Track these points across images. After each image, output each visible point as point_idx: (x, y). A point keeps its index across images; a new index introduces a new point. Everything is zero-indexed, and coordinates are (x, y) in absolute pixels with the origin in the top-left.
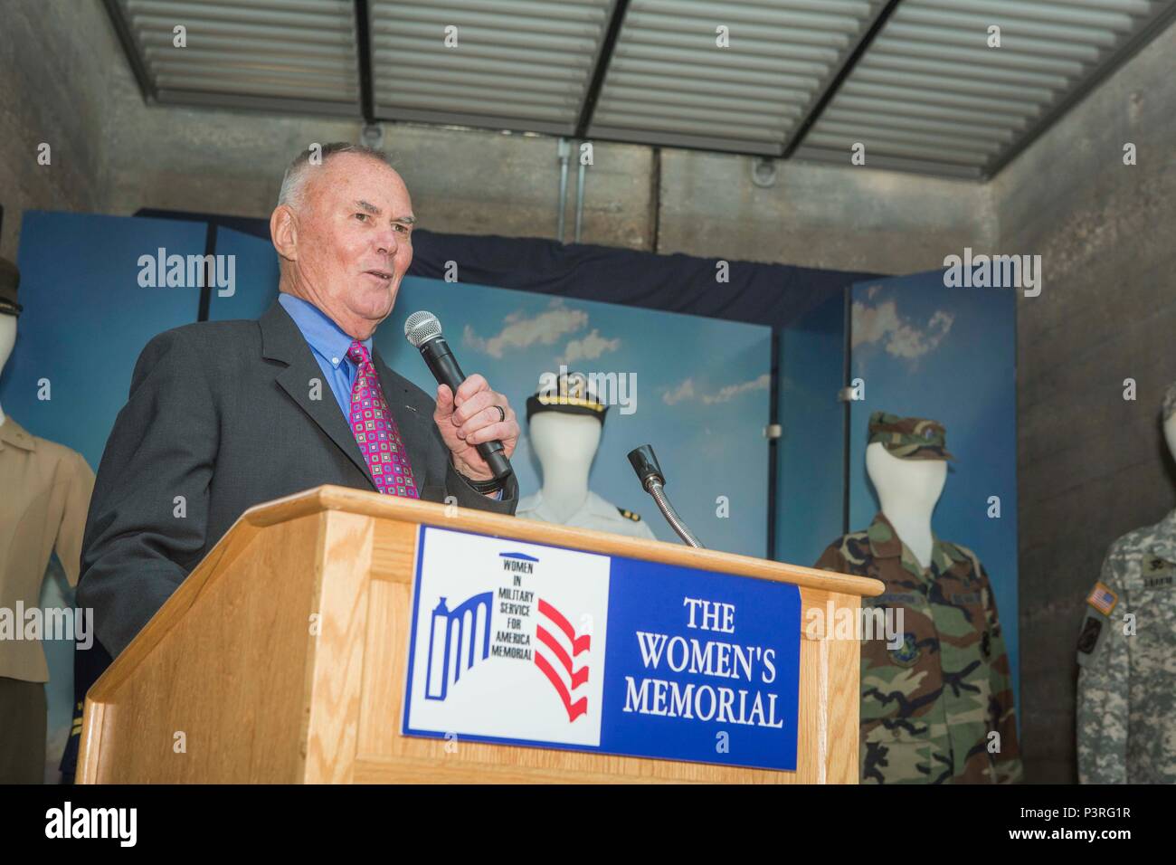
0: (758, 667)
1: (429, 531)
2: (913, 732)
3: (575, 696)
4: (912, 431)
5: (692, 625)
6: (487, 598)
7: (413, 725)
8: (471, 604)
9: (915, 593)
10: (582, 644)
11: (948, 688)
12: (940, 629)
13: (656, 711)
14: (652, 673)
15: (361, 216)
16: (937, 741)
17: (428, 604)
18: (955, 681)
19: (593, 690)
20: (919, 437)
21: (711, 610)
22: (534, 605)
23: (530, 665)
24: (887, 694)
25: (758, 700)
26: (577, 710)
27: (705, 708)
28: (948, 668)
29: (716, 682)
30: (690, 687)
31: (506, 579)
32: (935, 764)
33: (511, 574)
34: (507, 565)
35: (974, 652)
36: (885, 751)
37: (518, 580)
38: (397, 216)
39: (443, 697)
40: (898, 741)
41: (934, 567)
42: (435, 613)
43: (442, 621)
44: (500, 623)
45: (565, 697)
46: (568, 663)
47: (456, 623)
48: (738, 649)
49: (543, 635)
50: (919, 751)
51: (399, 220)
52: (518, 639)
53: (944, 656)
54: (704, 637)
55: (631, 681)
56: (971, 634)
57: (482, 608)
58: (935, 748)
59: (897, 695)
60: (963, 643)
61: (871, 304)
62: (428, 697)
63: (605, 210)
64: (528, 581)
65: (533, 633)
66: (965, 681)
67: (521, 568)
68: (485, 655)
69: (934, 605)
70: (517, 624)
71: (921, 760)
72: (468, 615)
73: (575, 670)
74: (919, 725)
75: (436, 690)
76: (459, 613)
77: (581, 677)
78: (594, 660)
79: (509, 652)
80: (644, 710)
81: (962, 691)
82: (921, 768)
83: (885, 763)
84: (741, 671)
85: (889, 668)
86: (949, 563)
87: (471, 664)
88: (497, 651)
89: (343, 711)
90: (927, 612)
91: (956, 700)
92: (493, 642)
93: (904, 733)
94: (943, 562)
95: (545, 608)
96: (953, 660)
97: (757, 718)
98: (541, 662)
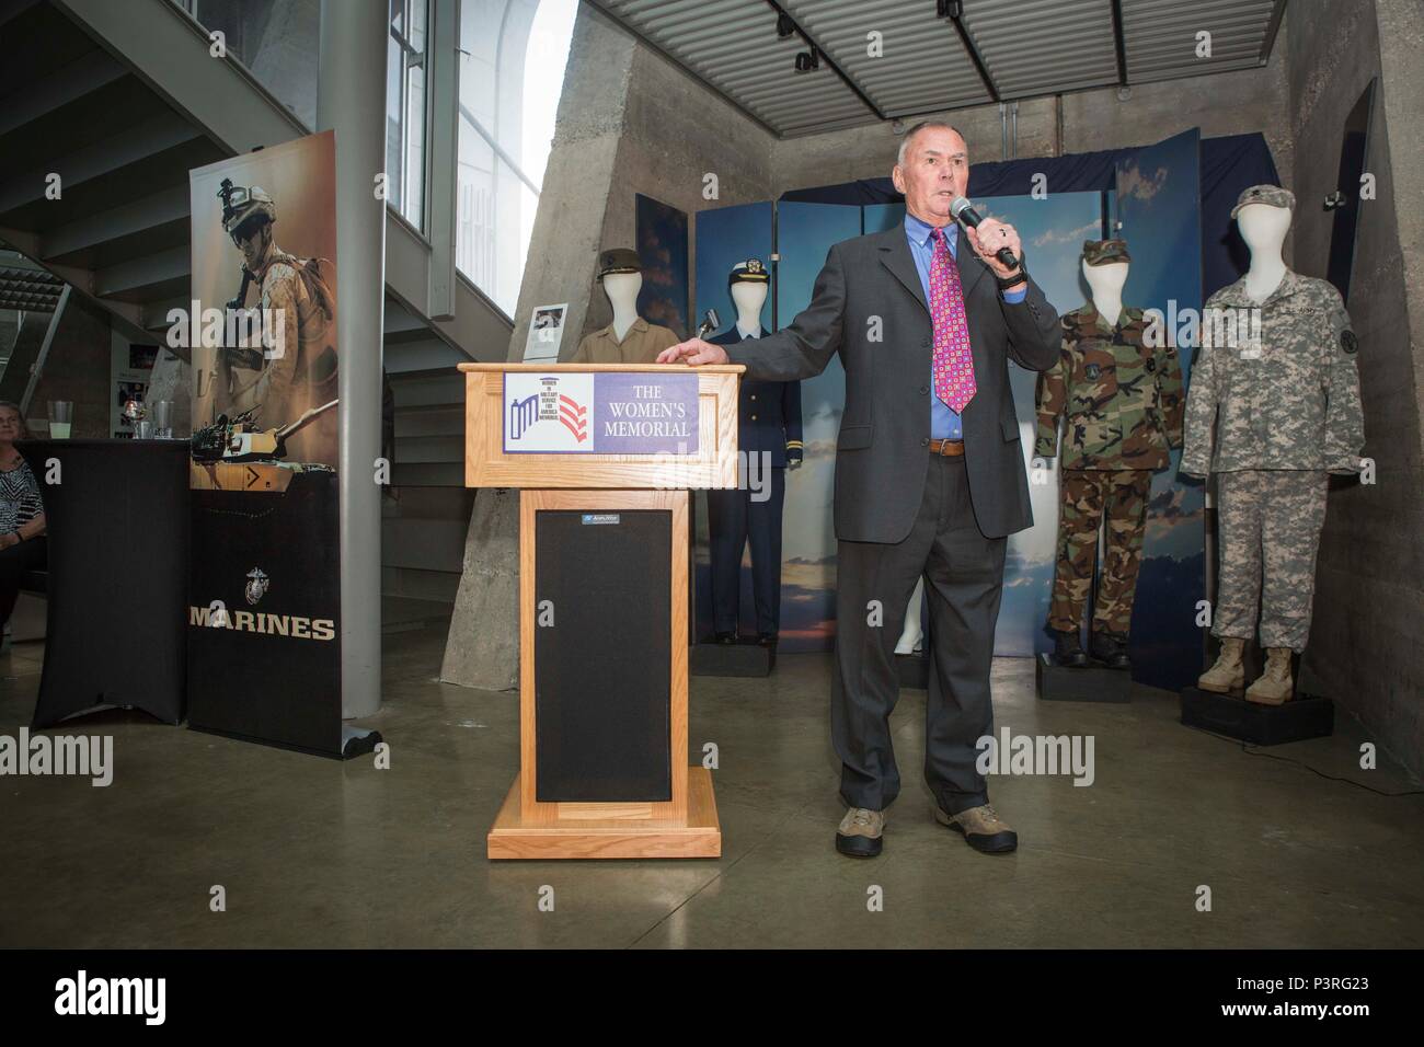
0: (675, 411)
1: (507, 375)
2: (1098, 418)
3: (580, 432)
4: (1099, 248)
5: (638, 396)
6: (536, 397)
7: (507, 449)
8: (529, 400)
9: (1103, 342)
10: (583, 410)
11: (1121, 391)
12: (1116, 360)
13: (621, 435)
14: (618, 419)
15: (931, 160)
16: (1111, 421)
17: (509, 402)
18: (1127, 388)
19: (589, 429)
20: (1104, 252)
21: (648, 389)
22: (558, 398)
23: (558, 422)
24: (1084, 398)
25: (676, 425)
26: (581, 438)
27: (647, 430)
28: (1120, 381)
29: (652, 420)
30: (638, 424)
31: (544, 389)
32: (1109, 434)
33: (546, 387)
34: (543, 383)
35: (1141, 370)
36: (1084, 429)
37: (549, 388)
38: (952, 154)
39: (519, 437)
40: (1090, 424)
41: (1118, 325)
42: (513, 406)
43: (516, 409)
44: (542, 406)
45: (576, 433)
46: (576, 419)
47: (522, 409)
48: (664, 405)
49: (562, 408)
50: (1101, 428)
51: (954, 156)
52: (551, 412)
53: (1118, 375)
54: (644, 402)
55: (607, 424)
56: (1139, 360)
57: (534, 402)
58: (1111, 426)
59: (1090, 399)
60: (1133, 366)
61: (1127, 171)
62: (512, 438)
63: (1031, 137)
64: (554, 389)
65: (558, 409)
66: (1134, 387)
67: (551, 383)
68: (537, 420)
69: (1116, 347)
70: (550, 406)
71: (1102, 432)
72: (527, 405)
73: (580, 421)
74: (1101, 414)
75: (516, 435)
76: (523, 404)
77: (584, 423)
78: (589, 416)
79: (548, 418)
80: (615, 435)
81: (1131, 393)
82: (1102, 437)
83: (1084, 436)
84: (665, 414)
85: (1084, 385)
86: (1129, 321)
87: (530, 424)
88: (541, 418)
89: (479, 447)
90: (1110, 351)
91: (1126, 398)
92: (540, 414)
93: (1093, 419)
94: (1126, 321)
95: (563, 398)
96: (1124, 376)
97: (675, 433)
98: (563, 420)
